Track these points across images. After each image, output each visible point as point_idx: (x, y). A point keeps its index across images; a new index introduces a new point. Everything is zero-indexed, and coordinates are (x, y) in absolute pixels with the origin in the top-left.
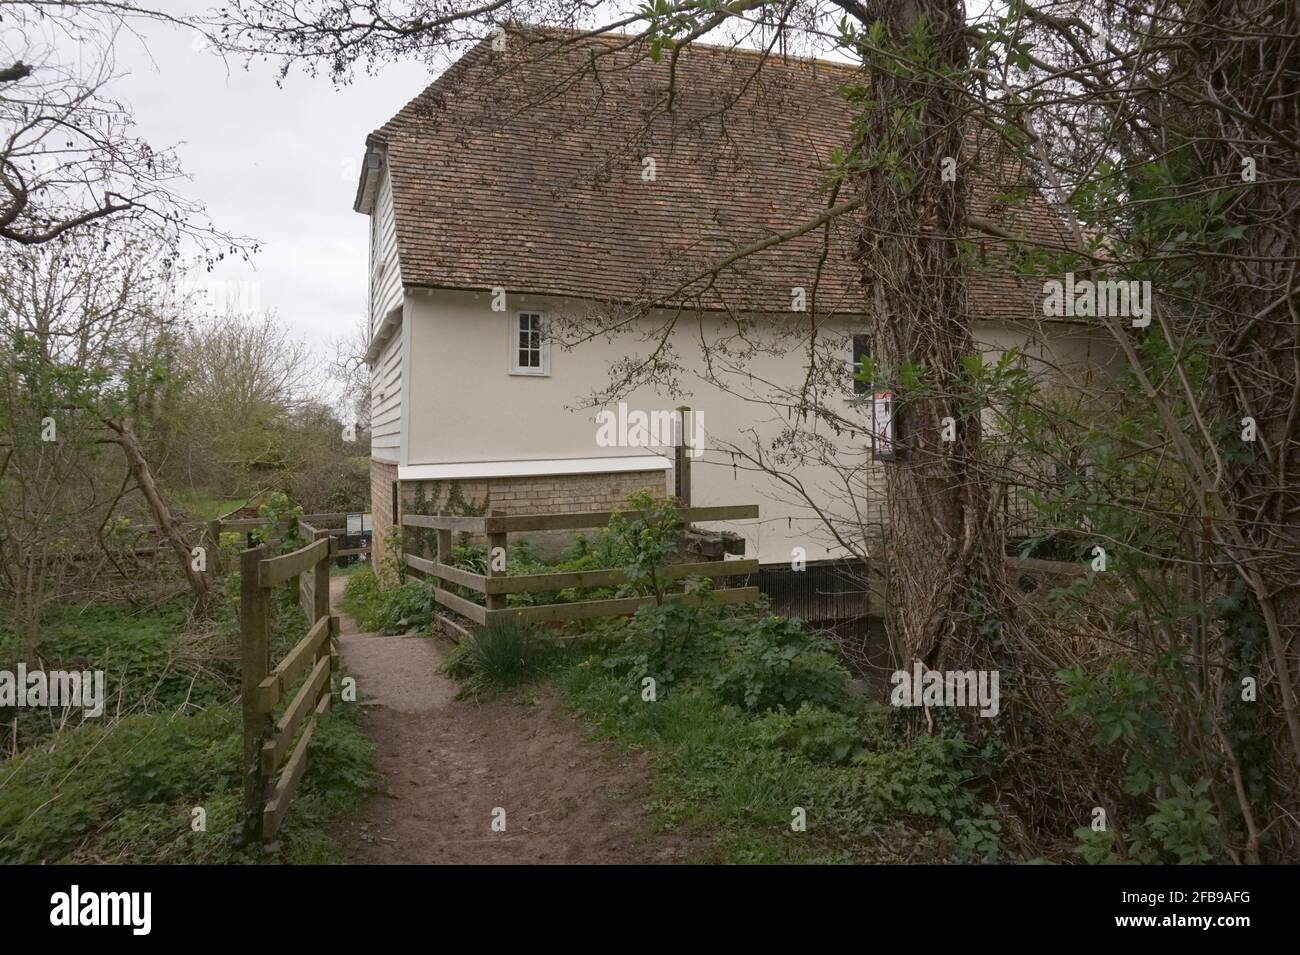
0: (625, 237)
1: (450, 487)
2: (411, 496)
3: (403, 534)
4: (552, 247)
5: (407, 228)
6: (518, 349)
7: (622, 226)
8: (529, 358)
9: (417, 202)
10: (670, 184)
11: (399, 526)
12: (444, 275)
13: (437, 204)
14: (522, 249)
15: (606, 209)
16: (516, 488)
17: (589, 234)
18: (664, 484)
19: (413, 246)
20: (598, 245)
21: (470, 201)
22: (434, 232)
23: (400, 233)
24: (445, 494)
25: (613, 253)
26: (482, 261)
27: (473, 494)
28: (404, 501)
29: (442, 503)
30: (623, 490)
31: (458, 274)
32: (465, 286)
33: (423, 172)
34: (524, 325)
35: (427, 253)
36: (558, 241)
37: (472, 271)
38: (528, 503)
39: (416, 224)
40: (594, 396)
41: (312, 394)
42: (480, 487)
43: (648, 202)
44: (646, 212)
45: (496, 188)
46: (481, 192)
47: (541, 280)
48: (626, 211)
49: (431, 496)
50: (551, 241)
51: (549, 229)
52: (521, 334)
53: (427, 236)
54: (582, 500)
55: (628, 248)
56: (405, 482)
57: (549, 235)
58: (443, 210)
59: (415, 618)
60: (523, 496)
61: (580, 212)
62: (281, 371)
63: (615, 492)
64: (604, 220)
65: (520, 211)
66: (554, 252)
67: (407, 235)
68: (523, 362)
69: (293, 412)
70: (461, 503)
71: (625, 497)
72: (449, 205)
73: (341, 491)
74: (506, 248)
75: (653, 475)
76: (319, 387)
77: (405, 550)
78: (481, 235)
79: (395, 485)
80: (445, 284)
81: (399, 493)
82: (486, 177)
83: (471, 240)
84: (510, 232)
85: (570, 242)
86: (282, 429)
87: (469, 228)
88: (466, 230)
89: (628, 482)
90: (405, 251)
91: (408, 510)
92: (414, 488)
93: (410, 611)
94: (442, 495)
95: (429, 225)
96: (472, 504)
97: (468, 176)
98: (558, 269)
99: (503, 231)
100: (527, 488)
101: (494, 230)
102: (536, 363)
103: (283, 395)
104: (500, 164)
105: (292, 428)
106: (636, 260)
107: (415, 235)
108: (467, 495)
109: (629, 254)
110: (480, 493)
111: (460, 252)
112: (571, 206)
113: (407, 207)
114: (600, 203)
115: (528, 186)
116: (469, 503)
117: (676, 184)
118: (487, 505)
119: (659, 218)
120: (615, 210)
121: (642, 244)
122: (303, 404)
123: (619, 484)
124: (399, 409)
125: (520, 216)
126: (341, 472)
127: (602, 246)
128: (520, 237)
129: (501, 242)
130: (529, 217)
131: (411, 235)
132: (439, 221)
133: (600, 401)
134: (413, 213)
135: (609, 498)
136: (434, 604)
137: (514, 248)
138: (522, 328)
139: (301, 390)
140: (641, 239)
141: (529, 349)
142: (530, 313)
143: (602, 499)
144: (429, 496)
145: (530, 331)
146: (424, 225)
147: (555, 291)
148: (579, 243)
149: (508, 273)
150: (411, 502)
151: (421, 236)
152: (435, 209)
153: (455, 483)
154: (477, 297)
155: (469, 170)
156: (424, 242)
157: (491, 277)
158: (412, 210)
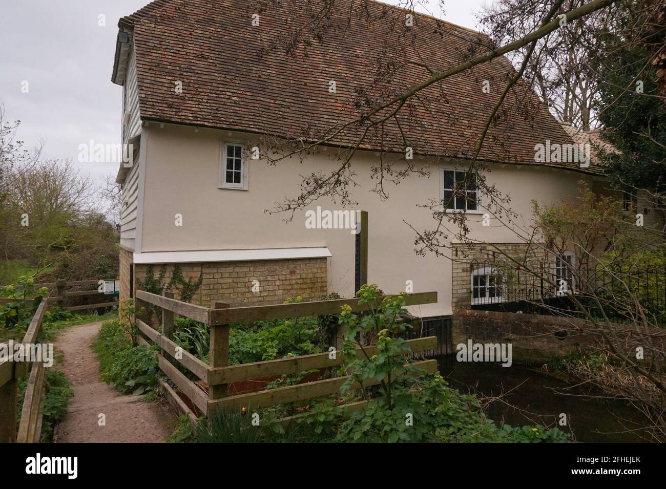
0: (299, 99)
1: (173, 269)
2: (142, 276)
3: (136, 304)
4: (250, 101)
5: (145, 81)
6: (225, 170)
7: (297, 92)
8: (233, 176)
9: (154, 65)
10: (327, 69)
11: (134, 299)
12: (173, 113)
13: (169, 67)
14: (229, 101)
15: (286, 81)
16: (222, 270)
17: (276, 95)
18: (326, 268)
19: (149, 93)
20: (282, 103)
21: (193, 67)
22: (166, 85)
23: (141, 84)
24: (169, 275)
25: (291, 108)
26: (200, 106)
27: (190, 274)
28: (138, 279)
29: (167, 280)
30: (298, 271)
31: (183, 114)
32: (188, 122)
33: (159, 46)
34: (230, 153)
35: (161, 98)
36: (255, 98)
37: (193, 112)
38: (230, 280)
39: (153, 79)
40: (287, 202)
41: (93, 207)
42: (195, 269)
43: (313, 79)
44: (312, 85)
45: (211, 61)
46: (201, 62)
47: (243, 122)
48: (299, 83)
49: (158, 276)
50: (249, 97)
51: (248, 90)
52: (228, 159)
53: (160, 88)
54: (269, 278)
55: (301, 106)
56: (138, 265)
57: (248, 94)
58: (173, 71)
59: (141, 379)
60: (227, 275)
61: (269, 81)
62: (75, 194)
63: (292, 273)
64: (285, 87)
65: (228, 77)
66: (252, 104)
67: (145, 85)
68: (229, 180)
69: (81, 217)
70: (181, 281)
71: (299, 277)
72: (178, 68)
73: (101, 265)
74: (218, 99)
75: (319, 261)
76: (97, 203)
77: (137, 317)
78: (201, 90)
79: (131, 266)
80: (173, 120)
81: (134, 273)
82: (203, 53)
83: (193, 92)
84: (221, 89)
85: (262, 99)
86: (74, 226)
87: (191, 85)
88: (189, 86)
89: (302, 266)
90: (143, 96)
91: (140, 287)
92: (145, 269)
93: (137, 374)
94: (167, 275)
95: (162, 80)
96: (190, 282)
97: (192, 51)
98: (255, 116)
99: (216, 89)
100: (230, 269)
101: (210, 88)
102: (238, 180)
103: (76, 208)
104: (214, 46)
105: (80, 227)
106: (307, 114)
107: (151, 86)
108: (186, 275)
109: (302, 110)
110: (196, 274)
111: (185, 100)
112: (263, 76)
113: (146, 67)
114: (282, 77)
115: (233, 62)
116: (187, 280)
117: (331, 70)
118: (200, 282)
119: (320, 89)
120: (292, 82)
121: (311, 104)
122: (87, 213)
123: (295, 267)
124: (135, 212)
125: (227, 80)
126: (102, 253)
127: (284, 103)
128: (228, 93)
129: (215, 95)
130: (234, 81)
131: (148, 85)
132: (170, 78)
133: (291, 206)
134: (150, 71)
135: (288, 277)
136: (157, 369)
137: (224, 100)
138: (228, 155)
139: (86, 205)
140: (310, 101)
141: (234, 170)
142: (235, 145)
143: (283, 278)
144: (157, 276)
145: (234, 158)
146: (159, 80)
147: (253, 130)
148: (269, 100)
149: (220, 116)
150: (143, 281)
151: (156, 87)
152: (167, 70)
153: (177, 266)
154: (197, 131)
155: (192, 48)
156: (158, 91)
157: (207, 117)
158: (149, 69)
